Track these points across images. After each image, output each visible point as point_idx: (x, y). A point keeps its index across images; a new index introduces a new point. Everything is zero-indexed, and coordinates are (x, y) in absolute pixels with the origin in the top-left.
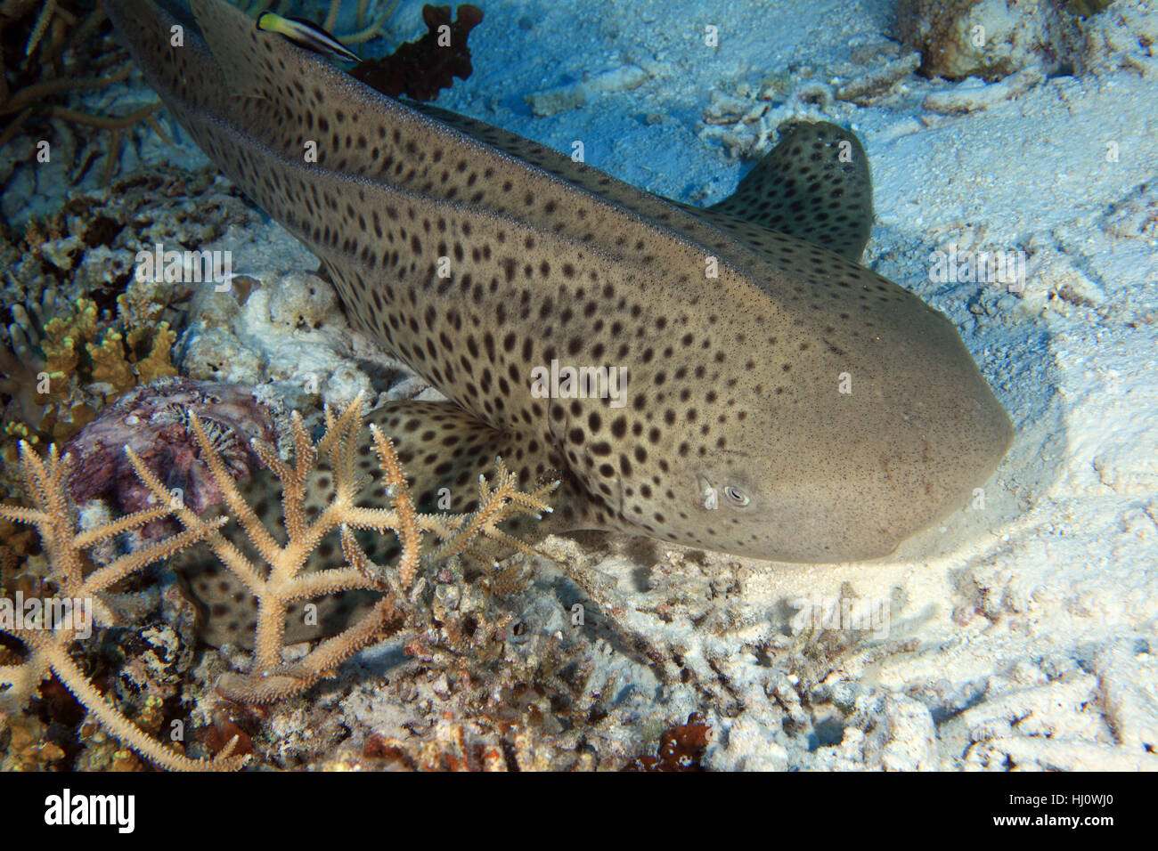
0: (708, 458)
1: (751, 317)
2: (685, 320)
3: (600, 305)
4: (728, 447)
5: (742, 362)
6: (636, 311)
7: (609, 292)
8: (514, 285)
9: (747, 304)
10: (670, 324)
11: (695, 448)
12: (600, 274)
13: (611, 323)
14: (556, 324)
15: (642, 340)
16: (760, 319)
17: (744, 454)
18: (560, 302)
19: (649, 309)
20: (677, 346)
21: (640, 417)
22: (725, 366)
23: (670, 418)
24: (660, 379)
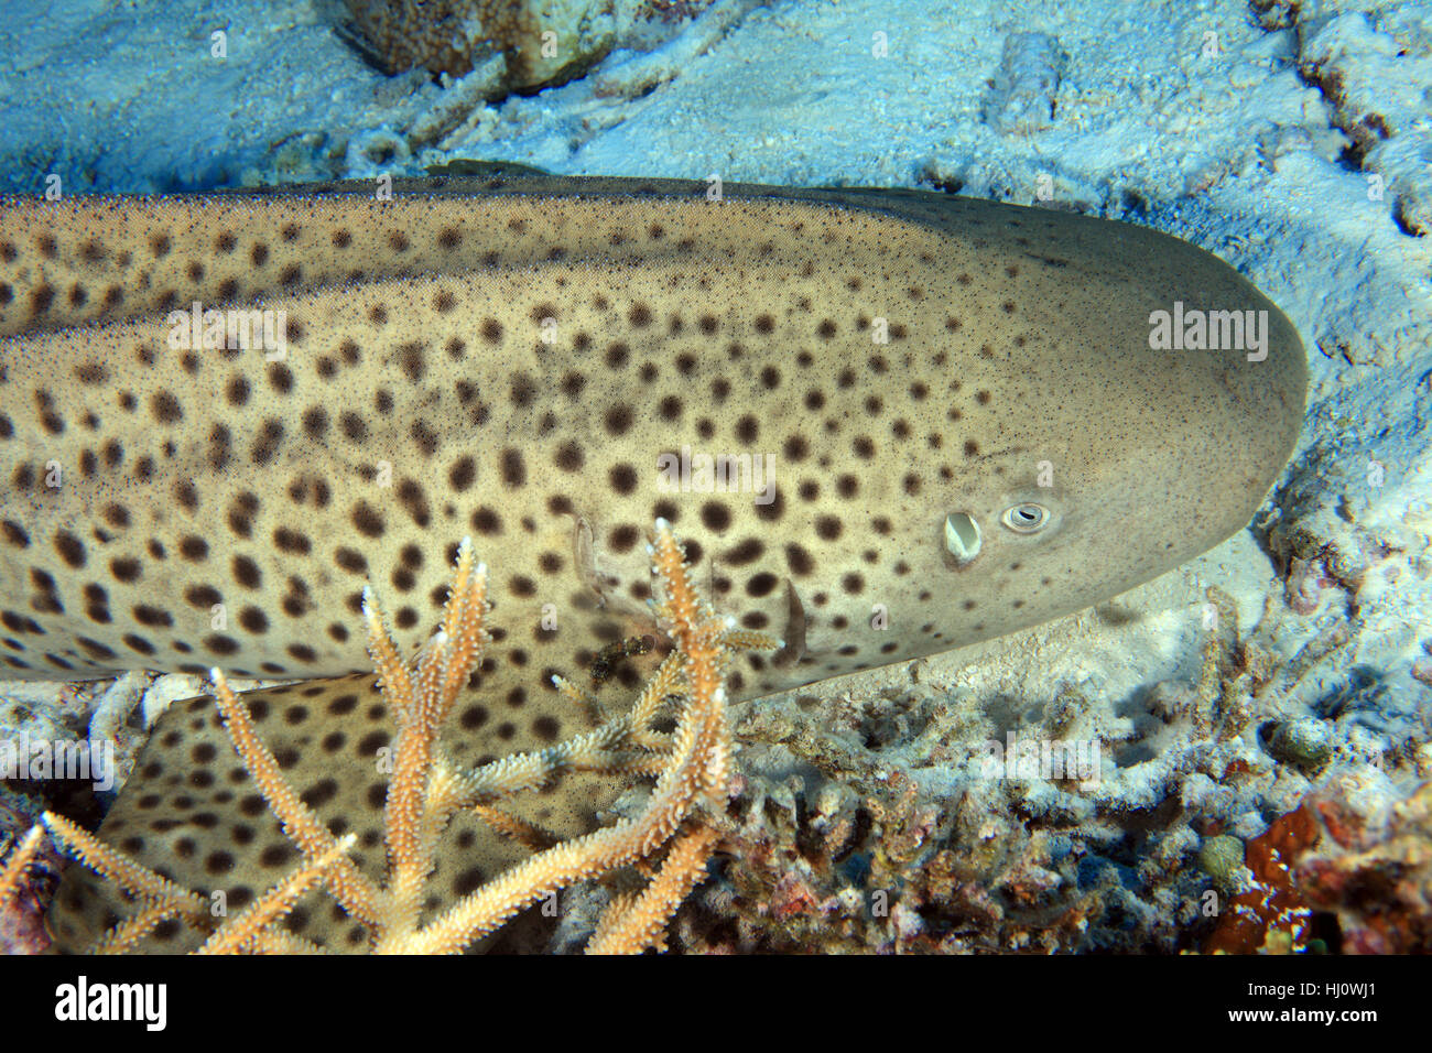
0: (960, 480)
1: (912, 261)
2: (805, 305)
3: (632, 343)
4: (985, 451)
5: (937, 324)
6: (709, 325)
7: (640, 316)
8: (430, 382)
9: (894, 246)
10: (780, 319)
11: (929, 473)
12: (611, 296)
13: (671, 359)
14: (559, 405)
15: (744, 361)
16: (925, 259)
17: (1017, 450)
18: (546, 370)
19: (731, 313)
20: (814, 346)
21: (808, 470)
22: (912, 341)
23: (864, 448)
24: (815, 401)
